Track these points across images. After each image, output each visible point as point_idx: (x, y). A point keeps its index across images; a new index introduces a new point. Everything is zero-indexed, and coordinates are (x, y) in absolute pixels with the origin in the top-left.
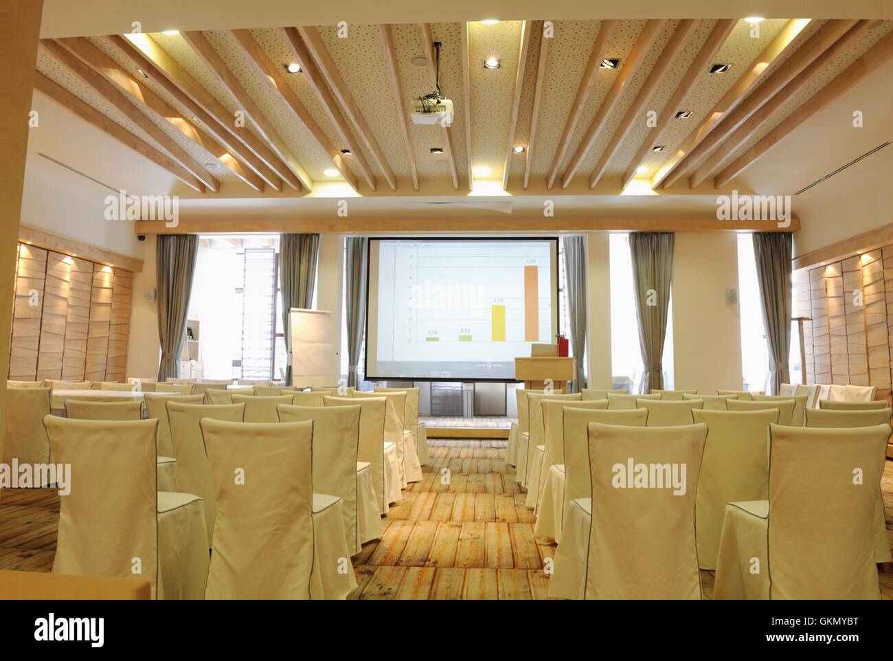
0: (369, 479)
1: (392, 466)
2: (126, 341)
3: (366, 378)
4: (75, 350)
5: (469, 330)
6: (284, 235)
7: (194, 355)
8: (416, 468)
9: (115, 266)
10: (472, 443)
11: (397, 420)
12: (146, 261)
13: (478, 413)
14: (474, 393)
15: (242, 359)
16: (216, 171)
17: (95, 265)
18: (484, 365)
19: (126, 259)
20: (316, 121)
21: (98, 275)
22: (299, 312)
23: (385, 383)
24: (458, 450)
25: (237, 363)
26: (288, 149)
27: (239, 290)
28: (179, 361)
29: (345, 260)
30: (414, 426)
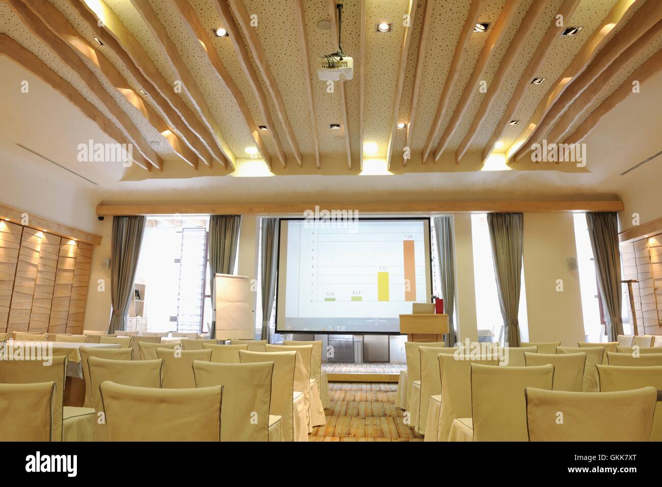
0: (280, 432)
1: (300, 415)
2: (85, 301)
3: (277, 332)
4: (42, 308)
5: (360, 292)
6: (213, 216)
7: (139, 312)
8: (320, 413)
9: (79, 240)
10: (364, 386)
11: (304, 370)
12: (104, 237)
13: (366, 360)
14: (363, 343)
15: (178, 315)
16: (160, 148)
17: (63, 239)
18: (372, 321)
19: (88, 234)
20: (239, 88)
21: (64, 247)
22: (223, 277)
23: (292, 335)
24: (353, 393)
25: (174, 319)
26: (216, 123)
27: (177, 261)
28: (126, 317)
29: (260, 237)
30: (317, 375)
